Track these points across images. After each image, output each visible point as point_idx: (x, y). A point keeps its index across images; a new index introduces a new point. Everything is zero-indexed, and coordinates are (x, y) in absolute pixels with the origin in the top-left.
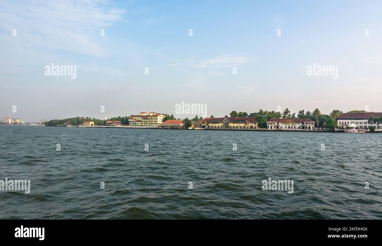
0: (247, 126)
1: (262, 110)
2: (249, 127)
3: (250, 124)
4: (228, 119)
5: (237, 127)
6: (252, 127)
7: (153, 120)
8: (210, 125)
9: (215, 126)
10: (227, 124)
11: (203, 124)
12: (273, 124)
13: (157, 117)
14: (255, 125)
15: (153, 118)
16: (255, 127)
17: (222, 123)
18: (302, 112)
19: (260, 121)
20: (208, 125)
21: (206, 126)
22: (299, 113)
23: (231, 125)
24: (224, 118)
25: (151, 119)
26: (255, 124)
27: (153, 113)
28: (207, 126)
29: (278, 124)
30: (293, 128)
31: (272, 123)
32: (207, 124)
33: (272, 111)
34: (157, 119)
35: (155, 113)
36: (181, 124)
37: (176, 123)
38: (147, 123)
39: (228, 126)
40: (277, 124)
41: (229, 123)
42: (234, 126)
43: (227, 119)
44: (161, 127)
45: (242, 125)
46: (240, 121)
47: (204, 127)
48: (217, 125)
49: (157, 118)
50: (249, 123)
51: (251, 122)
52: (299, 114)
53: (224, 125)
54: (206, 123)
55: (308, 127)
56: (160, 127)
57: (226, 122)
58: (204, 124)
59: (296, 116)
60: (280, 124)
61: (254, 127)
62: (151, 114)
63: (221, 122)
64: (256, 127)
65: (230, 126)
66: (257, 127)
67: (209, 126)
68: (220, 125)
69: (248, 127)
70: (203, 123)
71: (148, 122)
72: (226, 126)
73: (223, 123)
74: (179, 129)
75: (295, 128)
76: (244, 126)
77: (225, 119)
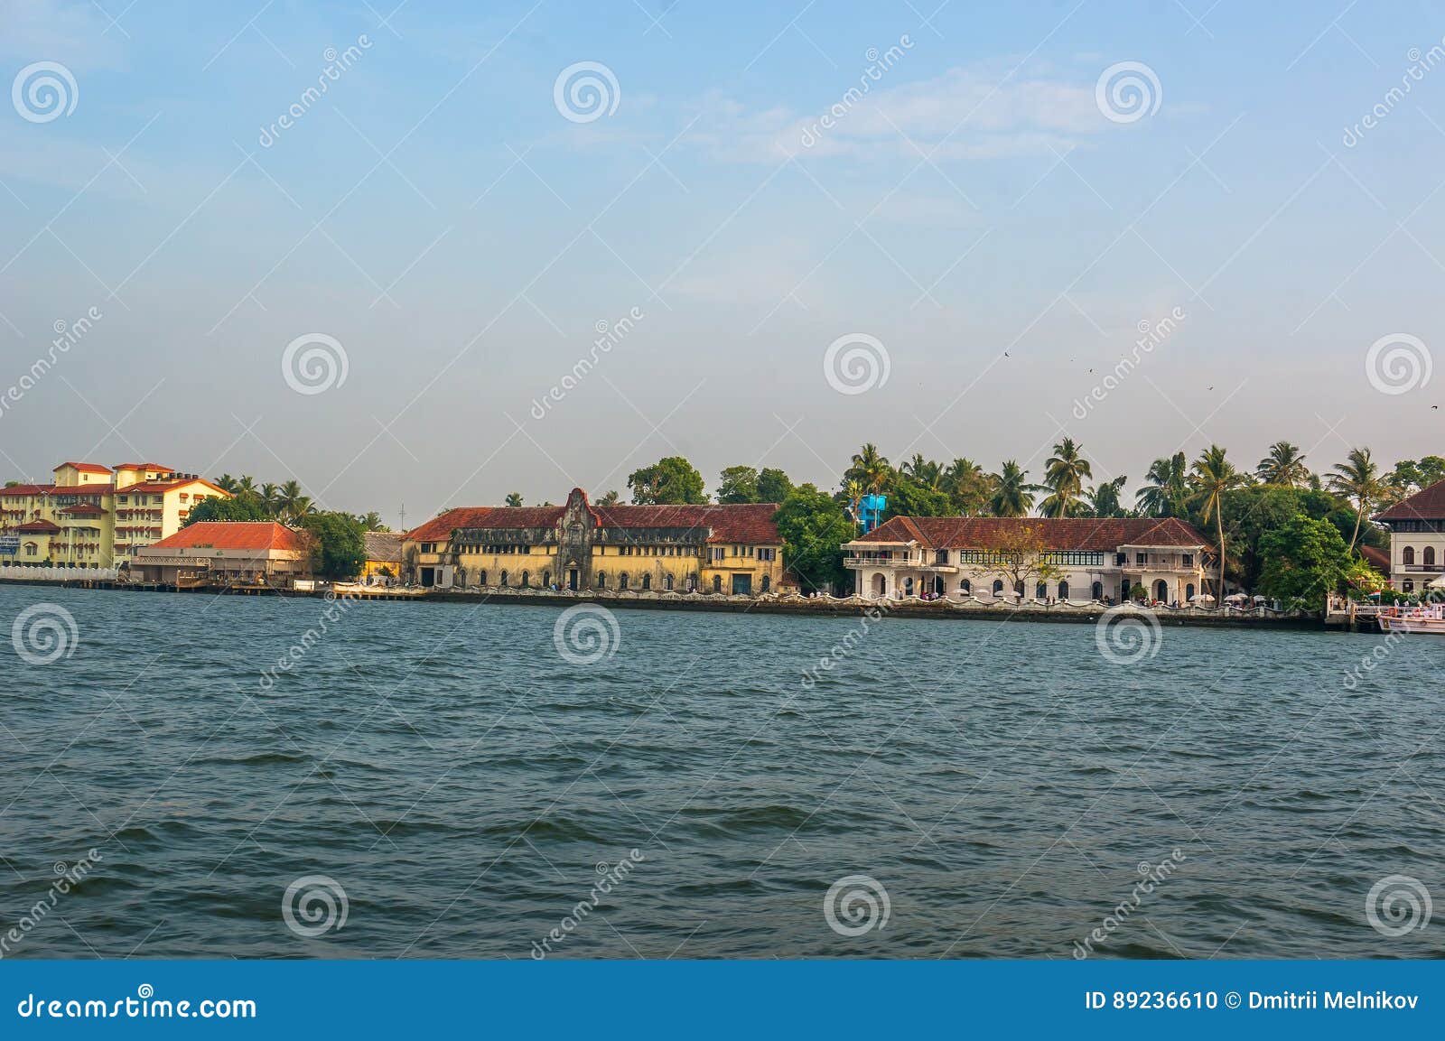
0: (709, 575)
1: (879, 454)
2: (726, 577)
3: (734, 561)
4: (591, 517)
5: (647, 577)
6: (742, 581)
7: (137, 522)
8: (468, 560)
9: (504, 574)
10: (577, 559)
11: (424, 558)
12: (896, 562)
13: (160, 500)
14: (765, 568)
15: (131, 504)
16: (766, 580)
17: (548, 545)
18: (1168, 471)
19: (796, 536)
20: (455, 561)
21: (440, 573)
22: (1150, 476)
23: (608, 561)
24: (561, 512)
25: (123, 514)
26: (765, 556)
27: (141, 469)
28: (449, 572)
29: (943, 558)
30: (1053, 590)
31: (885, 554)
32: (448, 558)
33: (952, 464)
34: (158, 514)
35: (152, 467)
36: (274, 554)
37: (244, 546)
38: (94, 541)
39: (587, 572)
40: (932, 558)
41: (596, 551)
42: (624, 576)
43: (583, 517)
44: (141, 574)
45: (682, 564)
46: (664, 532)
47: (428, 576)
48: (514, 563)
49: (157, 507)
50: (729, 551)
51: (740, 541)
52: (1152, 483)
53: (561, 565)
54: (441, 548)
55: (1147, 583)
56: (136, 577)
57: (577, 539)
58: (434, 558)
59: (1128, 501)
60: (955, 558)
61: (756, 582)
62: (127, 479)
63: (539, 542)
64: (773, 584)
65: (602, 575)
66: (776, 579)
67: (463, 572)
68: (537, 560)
69: (718, 579)
70: (425, 549)
71: (100, 540)
72: (574, 573)
73: (554, 551)
74: (254, 592)
75: (1063, 589)
76: (694, 576)
77: (569, 517)
